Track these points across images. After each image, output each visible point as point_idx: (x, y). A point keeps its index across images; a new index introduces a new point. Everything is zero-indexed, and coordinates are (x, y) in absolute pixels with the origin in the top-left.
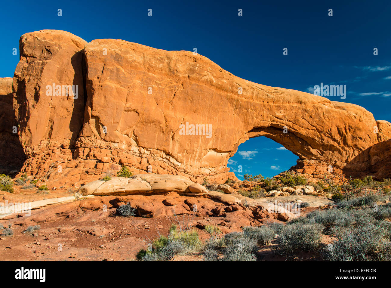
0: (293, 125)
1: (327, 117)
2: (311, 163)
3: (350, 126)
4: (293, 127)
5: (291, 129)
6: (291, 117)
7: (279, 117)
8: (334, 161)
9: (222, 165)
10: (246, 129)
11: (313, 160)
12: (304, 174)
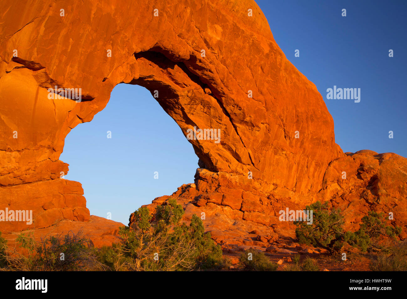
0: (228, 76)
1: (285, 79)
2: (233, 181)
3: (314, 112)
4: (227, 80)
5: (222, 85)
6: (231, 52)
7: (210, 44)
8: (273, 184)
9: (49, 148)
10: (141, 41)
11: (237, 176)
12: (226, 208)
